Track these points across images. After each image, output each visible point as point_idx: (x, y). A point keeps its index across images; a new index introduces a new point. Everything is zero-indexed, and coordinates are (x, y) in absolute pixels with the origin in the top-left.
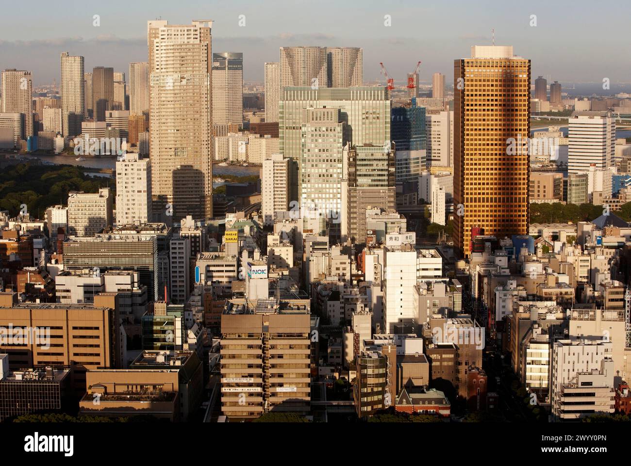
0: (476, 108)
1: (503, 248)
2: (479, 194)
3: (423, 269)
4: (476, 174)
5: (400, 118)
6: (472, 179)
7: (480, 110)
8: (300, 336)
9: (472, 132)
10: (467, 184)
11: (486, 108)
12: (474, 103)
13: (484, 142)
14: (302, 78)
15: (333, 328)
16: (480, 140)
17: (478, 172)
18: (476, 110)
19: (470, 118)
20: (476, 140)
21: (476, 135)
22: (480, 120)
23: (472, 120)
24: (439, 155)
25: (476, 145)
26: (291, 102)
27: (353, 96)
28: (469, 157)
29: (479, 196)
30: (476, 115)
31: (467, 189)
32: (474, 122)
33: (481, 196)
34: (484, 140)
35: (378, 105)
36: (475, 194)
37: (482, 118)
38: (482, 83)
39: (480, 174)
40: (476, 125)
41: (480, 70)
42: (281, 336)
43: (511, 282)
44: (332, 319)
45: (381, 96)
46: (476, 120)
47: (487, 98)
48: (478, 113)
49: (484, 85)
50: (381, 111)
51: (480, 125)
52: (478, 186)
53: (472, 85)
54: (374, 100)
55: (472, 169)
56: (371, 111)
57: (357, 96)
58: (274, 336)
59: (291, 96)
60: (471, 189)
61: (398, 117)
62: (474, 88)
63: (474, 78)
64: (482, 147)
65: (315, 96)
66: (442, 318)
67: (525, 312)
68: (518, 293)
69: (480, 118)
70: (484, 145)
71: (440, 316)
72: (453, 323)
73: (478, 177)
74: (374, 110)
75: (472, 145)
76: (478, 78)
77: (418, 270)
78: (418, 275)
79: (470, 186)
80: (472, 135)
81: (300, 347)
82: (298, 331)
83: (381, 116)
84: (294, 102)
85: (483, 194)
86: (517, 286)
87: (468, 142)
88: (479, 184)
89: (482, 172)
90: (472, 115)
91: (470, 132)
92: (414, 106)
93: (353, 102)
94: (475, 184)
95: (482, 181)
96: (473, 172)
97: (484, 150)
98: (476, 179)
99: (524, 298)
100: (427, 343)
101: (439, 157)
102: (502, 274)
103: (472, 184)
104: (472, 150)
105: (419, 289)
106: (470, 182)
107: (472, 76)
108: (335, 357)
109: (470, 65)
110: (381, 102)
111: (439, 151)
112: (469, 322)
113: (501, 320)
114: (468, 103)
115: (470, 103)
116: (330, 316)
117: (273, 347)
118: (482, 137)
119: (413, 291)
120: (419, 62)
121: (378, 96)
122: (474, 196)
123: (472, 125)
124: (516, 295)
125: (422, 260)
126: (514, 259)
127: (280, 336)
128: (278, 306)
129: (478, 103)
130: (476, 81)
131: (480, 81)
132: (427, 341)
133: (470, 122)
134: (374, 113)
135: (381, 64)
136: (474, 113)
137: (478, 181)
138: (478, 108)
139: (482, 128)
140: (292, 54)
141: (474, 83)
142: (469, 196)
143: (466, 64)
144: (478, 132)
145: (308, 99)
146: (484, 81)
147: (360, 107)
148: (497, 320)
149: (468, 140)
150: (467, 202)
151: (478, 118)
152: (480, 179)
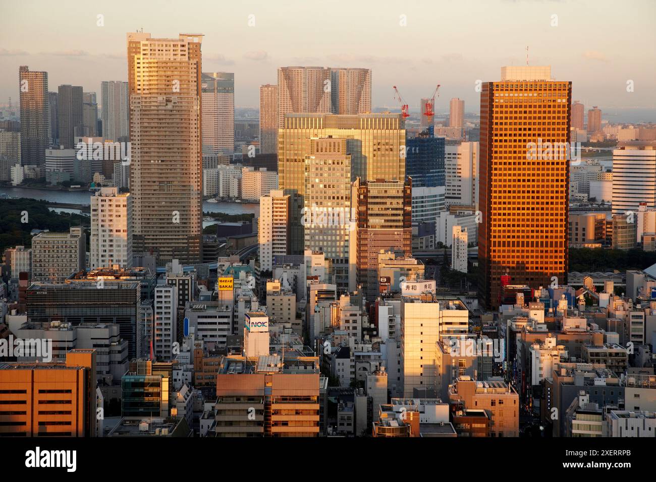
0: (506, 138)
1: (538, 300)
2: (509, 237)
3: (447, 323)
4: (504, 214)
5: (415, 150)
6: (500, 220)
7: (510, 141)
8: (307, 399)
9: (500, 166)
10: (495, 226)
11: (518, 138)
12: (503, 132)
13: (515, 178)
14: (303, 102)
15: (342, 391)
16: (510, 175)
17: (507, 212)
18: (506, 141)
19: (498, 149)
20: (505, 175)
21: (505, 169)
22: (510, 152)
23: (501, 152)
24: (459, 192)
25: (505, 180)
26: (292, 130)
27: (363, 124)
28: (497, 195)
29: (509, 240)
30: (506, 147)
31: (495, 231)
32: (503, 155)
33: (511, 240)
34: (515, 175)
35: (391, 135)
36: (504, 237)
37: (513, 149)
38: (514, 109)
39: (509, 214)
40: (505, 158)
41: (511, 95)
42: (286, 399)
43: (549, 339)
44: (341, 380)
45: (395, 124)
46: (506, 152)
47: (518, 127)
48: (508, 144)
49: (516, 112)
50: (395, 141)
51: (510, 158)
52: (507, 228)
53: (502, 112)
54: (387, 129)
55: (500, 209)
56: (383, 141)
57: (367, 124)
58: (278, 399)
59: (292, 124)
60: (499, 231)
61: (413, 149)
62: (504, 115)
63: (504, 104)
64: (512, 183)
65: (320, 124)
66: (471, 380)
67: (568, 374)
68: (558, 353)
69: (510, 149)
70: (514, 180)
71: (468, 378)
72: (484, 387)
73: (507, 217)
74: (387, 141)
75: (500, 180)
76: (509, 104)
77: (440, 324)
78: (441, 330)
79: (497, 228)
80: (500, 169)
81: (308, 412)
82: (305, 393)
83: (395, 147)
84: (296, 130)
85: (514, 237)
86: (557, 345)
87: (496, 178)
88: (509, 226)
89: (511, 212)
90: (501, 147)
91: (498, 166)
92: (431, 136)
93: (363, 131)
94: (504, 226)
95: (511, 223)
96: (502, 212)
97: (514, 186)
98: (504, 220)
99: (565, 359)
100: (454, 410)
101: (460, 194)
102: (538, 330)
103: (500, 226)
104: (500, 186)
105: (443, 346)
106: (497, 223)
107: (502, 101)
108: (346, 424)
109: (500, 89)
110: (395, 131)
111: (459, 188)
112: (502, 385)
113: (538, 384)
114: (496, 132)
115: (499, 132)
116: (338, 377)
117: (277, 412)
118: (512, 172)
119: (436, 348)
120: (439, 86)
121: (391, 124)
122: (502, 240)
123: (501, 158)
124: (555, 355)
125: (446, 312)
126: (551, 313)
127: (284, 399)
128: (283, 365)
129: (508, 132)
130: (506, 107)
131: (511, 107)
132: (454, 408)
133: (498, 155)
134: (387, 144)
135: (395, 87)
136: (503, 144)
137: (507, 223)
138: (508, 138)
139: (512, 161)
140: (291, 76)
141: (504, 109)
142: (497, 240)
143: (495, 88)
144: (508, 166)
145: (312, 127)
146: (516, 107)
147: (371, 137)
148: (534, 383)
149: (496, 175)
150: (495, 246)
151: (508, 149)
152: (509, 220)
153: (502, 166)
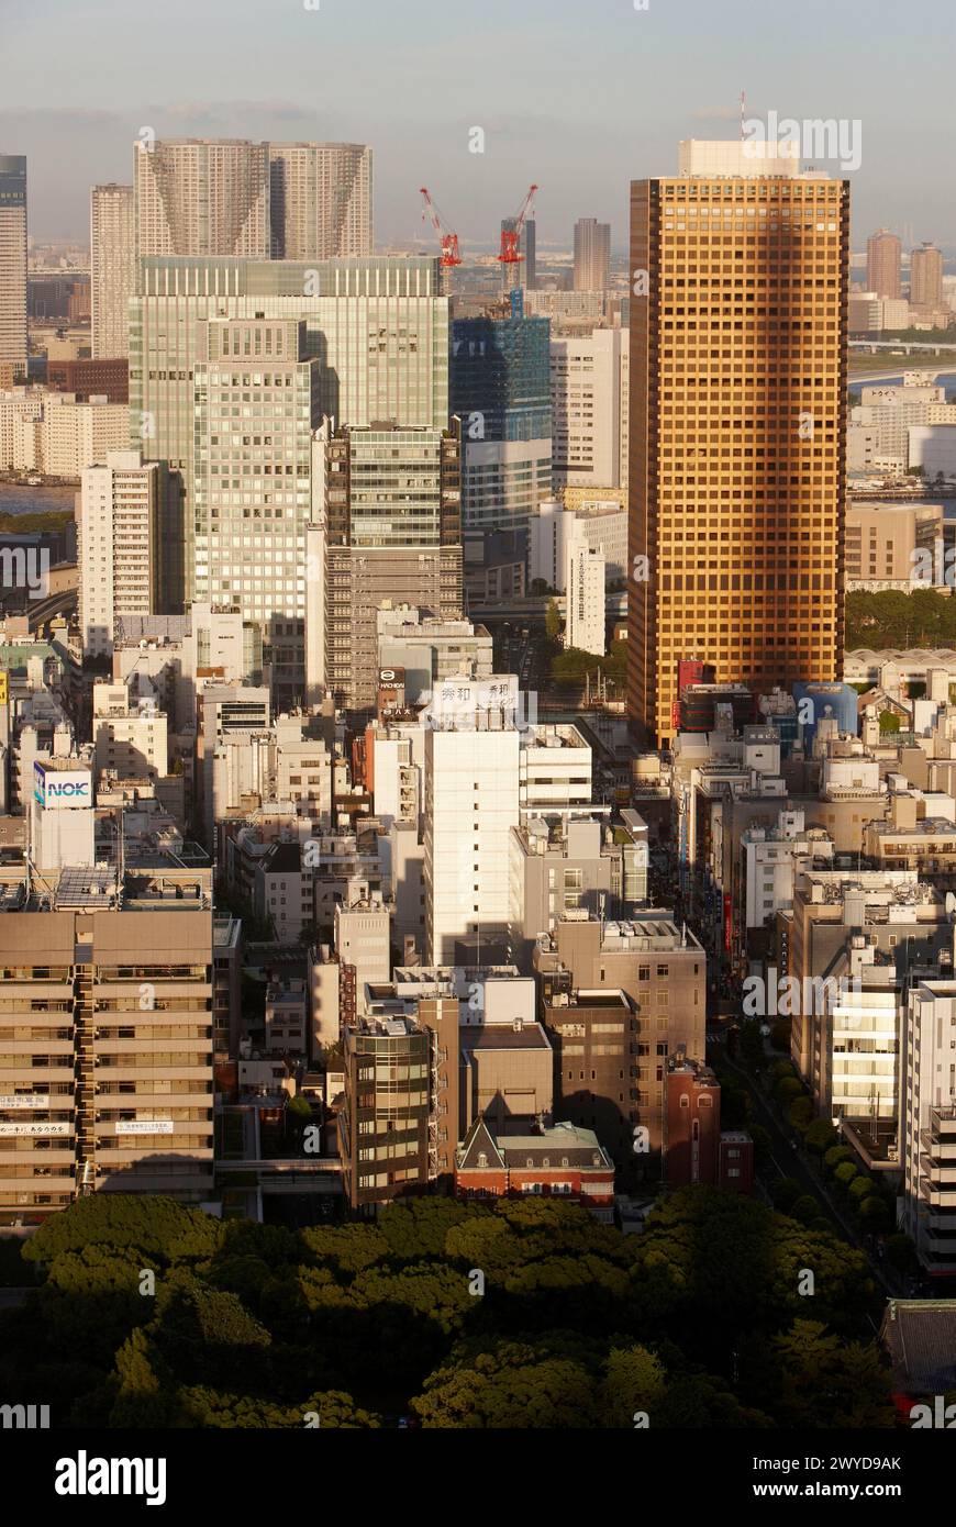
0: (692, 318)
1: (769, 720)
2: (701, 565)
3: (539, 781)
4: (691, 509)
5: (477, 349)
6: (679, 523)
7: (704, 326)
8: (182, 972)
9: (680, 389)
10: (667, 537)
11: (721, 319)
12: (686, 305)
13: (714, 418)
14: (198, 231)
15: (282, 951)
16: (703, 410)
17: (697, 502)
18: (692, 325)
19: (674, 347)
20: (691, 410)
21: (691, 396)
22: (703, 354)
23: (680, 354)
24: (588, 454)
25: (691, 425)
26: (162, 300)
27: (342, 284)
28: (673, 460)
29: (701, 572)
30: (692, 340)
31: (667, 551)
32: (687, 361)
33: (707, 572)
34: (714, 410)
35: (413, 311)
36: (690, 565)
37: (709, 347)
38: (711, 248)
39: (702, 509)
40: (692, 368)
41: (705, 211)
42: (129, 974)
43: (789, 815)
44: (279, 926)
45: (423, 284)
46: (692, 354)
47: (722, 290)
48: (698, 333)
49: (716, 255)
50: (423, 327)
51: (703, 368)
52: (697, 544)
53: (681, 255)
54: (403, 295)
55: (679, 495)
56: (393, 328)
57: (352, 284)
58: (109, 974)
59: (162, 283)
60: (679, 551)
61: (472, 345)
62: (687, 262)
63: (687, 235)
64: (709, 432)
65: (232, 283)
66: (591, 919)
67: (828, 901)
68: (810, 848)
69: (703, 347)
70: (714, 425)
71: (584, 914)
72: (622, 935)
73: (696, 516)
74: (403, 326)
75: (680, 424)
76: (698, 234)
77: (523, 783)
78: (524, 798)
79: (673, 544)
80: (680, 396)
81: (183, 1004)
82: (176, 959)
83: (422, 341)
84: (172, 300)
85: (713, 565)
86: (806, 829)
87: (668, 417)
88: (702, 537)
89: (708, 502)
90: (680, 340)
91: (674, 389)
92: (517, 314)
93: (342, 301)
94: (690, 537)
95: (708, 530)
96: (685, 502)
97: (714, 439)
98: (690, 523)
99: (825, 861)
100: (548, 991)
101: (590, 459)
102: (765, 793)
103: (679, 537)
104: (680, 439)
105: (526, 837)
106: (673, 530)
107: (681, 226)
108: (286, 1033)
109: (675, 196)
110: (423, 301)
111: (588, 444)
112: (666, 931)
113: (760, 923)
114: (669, 305)
115: (675, 305)
116: (272, 917)
117: (105, 1006)
118: (708, 403)
119: (509, 843)
120: (534, 188)
121: (413, 283)
122: (685, 572)
123: (680, 368)
124: (802, 854)
125: (536, 754)
126: (798, 751)
127: (125, 973)
128: (121, 888)
129: (698, 305)
130: (693, 241)
131: (704, 241)
132: (547, 987)
133: (674, 361)
134: (402, 333)
135: (424, 191)
136: (687, 332)
137: (697, 530)
138: (697, 318)
139: (708, 375)
140: (168, 162)
141: (687, 248)
142: (673, 572)
143: (663, 195)
144: (697, 389)
145: (212, 292)
146: (716, 241)
147: (363, 317)
148: (750, 923)
149: (668, 410)
150: (667, 587)
151: (698, 347)
152: (702, 523)
153: (685, 389)
